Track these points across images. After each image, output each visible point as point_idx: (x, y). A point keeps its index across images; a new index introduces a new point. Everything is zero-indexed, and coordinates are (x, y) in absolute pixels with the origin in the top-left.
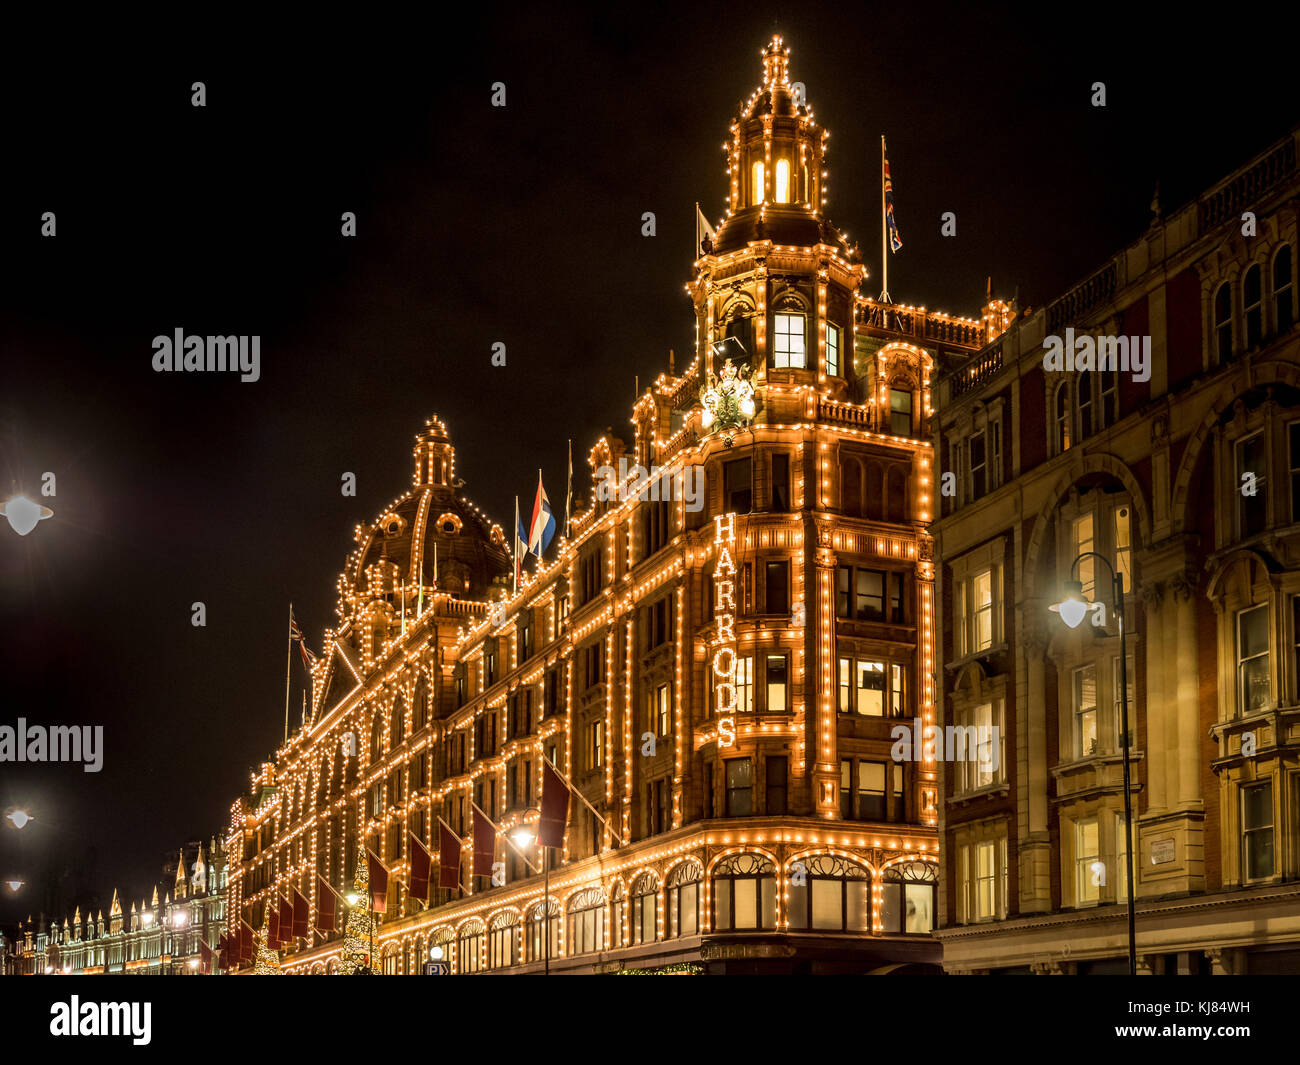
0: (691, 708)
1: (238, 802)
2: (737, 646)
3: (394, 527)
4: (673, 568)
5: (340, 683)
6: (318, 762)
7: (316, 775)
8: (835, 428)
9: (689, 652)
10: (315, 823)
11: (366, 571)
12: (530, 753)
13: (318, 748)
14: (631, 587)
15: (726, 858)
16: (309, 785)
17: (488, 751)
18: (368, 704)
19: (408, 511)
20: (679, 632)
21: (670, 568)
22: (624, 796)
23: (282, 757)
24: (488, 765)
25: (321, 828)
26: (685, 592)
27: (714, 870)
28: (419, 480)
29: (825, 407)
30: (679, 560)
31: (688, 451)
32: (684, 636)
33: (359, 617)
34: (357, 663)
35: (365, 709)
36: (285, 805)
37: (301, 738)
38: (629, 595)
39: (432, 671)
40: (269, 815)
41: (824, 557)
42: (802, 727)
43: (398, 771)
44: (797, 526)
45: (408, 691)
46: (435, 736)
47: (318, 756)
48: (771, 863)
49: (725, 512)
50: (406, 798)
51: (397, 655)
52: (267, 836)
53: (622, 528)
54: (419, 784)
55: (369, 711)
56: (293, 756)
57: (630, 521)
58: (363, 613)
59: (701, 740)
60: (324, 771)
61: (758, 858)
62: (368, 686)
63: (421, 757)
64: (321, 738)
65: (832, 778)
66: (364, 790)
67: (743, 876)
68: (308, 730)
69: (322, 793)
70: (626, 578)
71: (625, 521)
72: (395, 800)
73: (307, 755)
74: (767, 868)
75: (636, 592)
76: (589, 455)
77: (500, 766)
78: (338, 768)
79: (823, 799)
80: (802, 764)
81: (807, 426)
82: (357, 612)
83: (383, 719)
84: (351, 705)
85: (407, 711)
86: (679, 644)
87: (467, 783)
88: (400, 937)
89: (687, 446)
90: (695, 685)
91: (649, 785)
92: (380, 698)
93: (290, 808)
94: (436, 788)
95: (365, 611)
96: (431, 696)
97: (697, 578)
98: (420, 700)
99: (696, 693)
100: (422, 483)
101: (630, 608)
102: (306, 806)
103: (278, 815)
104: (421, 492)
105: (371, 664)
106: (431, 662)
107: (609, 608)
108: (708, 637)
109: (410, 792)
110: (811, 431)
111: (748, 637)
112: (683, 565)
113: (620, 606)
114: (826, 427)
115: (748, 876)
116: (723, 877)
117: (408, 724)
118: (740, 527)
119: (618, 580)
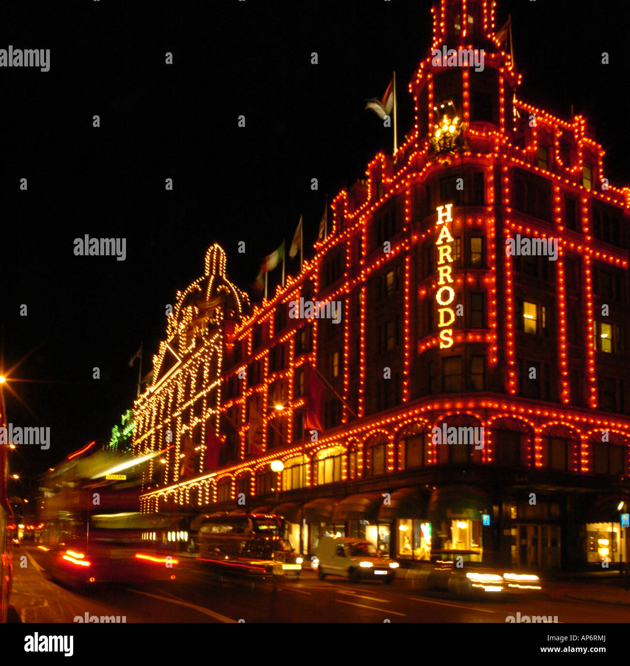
0: (416, 328)
1: (116, 427)
5: (169, 362)
6: (157, 403)
7: (155, 409)
9: (414, 294)
10: (154, 432)
12: (283, 379)
13: (157, 396)
15: (447, 418)
16: (151, 415)
17: (255, 383)
18: (183, 371)
20: (407, 283)
21: (398, 248)
23: (137, 404)
24: (254, 389)
25: (157, 433)
26: (411, 259)
30: (406, 242)
31: (414, 175)
32: (411, 285)
33: (180, 331)
35: (182, 373)
36: (138, 426)
37: (147, 393)
38: (364, 272)
39: (221, 347)
40: (131, 432)
42: (495, 336)
44: (490, 215)
45: (206, 360)
46: (222, 379)
47: (157, 400)
50: (204, 412)
52: (130, 439)
53: (356, 236)
54: (212, 404)
55: (185, 374)
56: (143, 402)
57: (364, 230)
60: (159, 407)
61: (469, 418)
62: (184, 362)
63: (214, 390)
64: (157, 392)
65: (514, 370)
66: (181, 413)
68: (151, 389)
69: (157, 417)
70: (362, 262)
71: (359, 232)
72: (198, 413)
73: (150, 401)
75: (369, 270)
76: (331, 204)
78: (166, 405)
79: (508, 382)
80: (495, 360)
82: (179, 329)
83: (192, 376)
84: (175, 371)
85: (205, 370)
86: (407, 290)
88: (199, 482)
89: (413, 172)
92: (190, 367)
94: (222, 406)
96: (220, 360)
98: (213, 363)
101: (365, 279)
102: (150, 423)
103: (135, 431)
105: (186, 352)
106: (221, 343)
107: (347, 284)
109: (207, 409)
110: (498, 159)
111: (459, 281)
112: (410, 243)
113: (355, 280)
117: (207, 376)
118: (454, 214)
119: (354, 266)
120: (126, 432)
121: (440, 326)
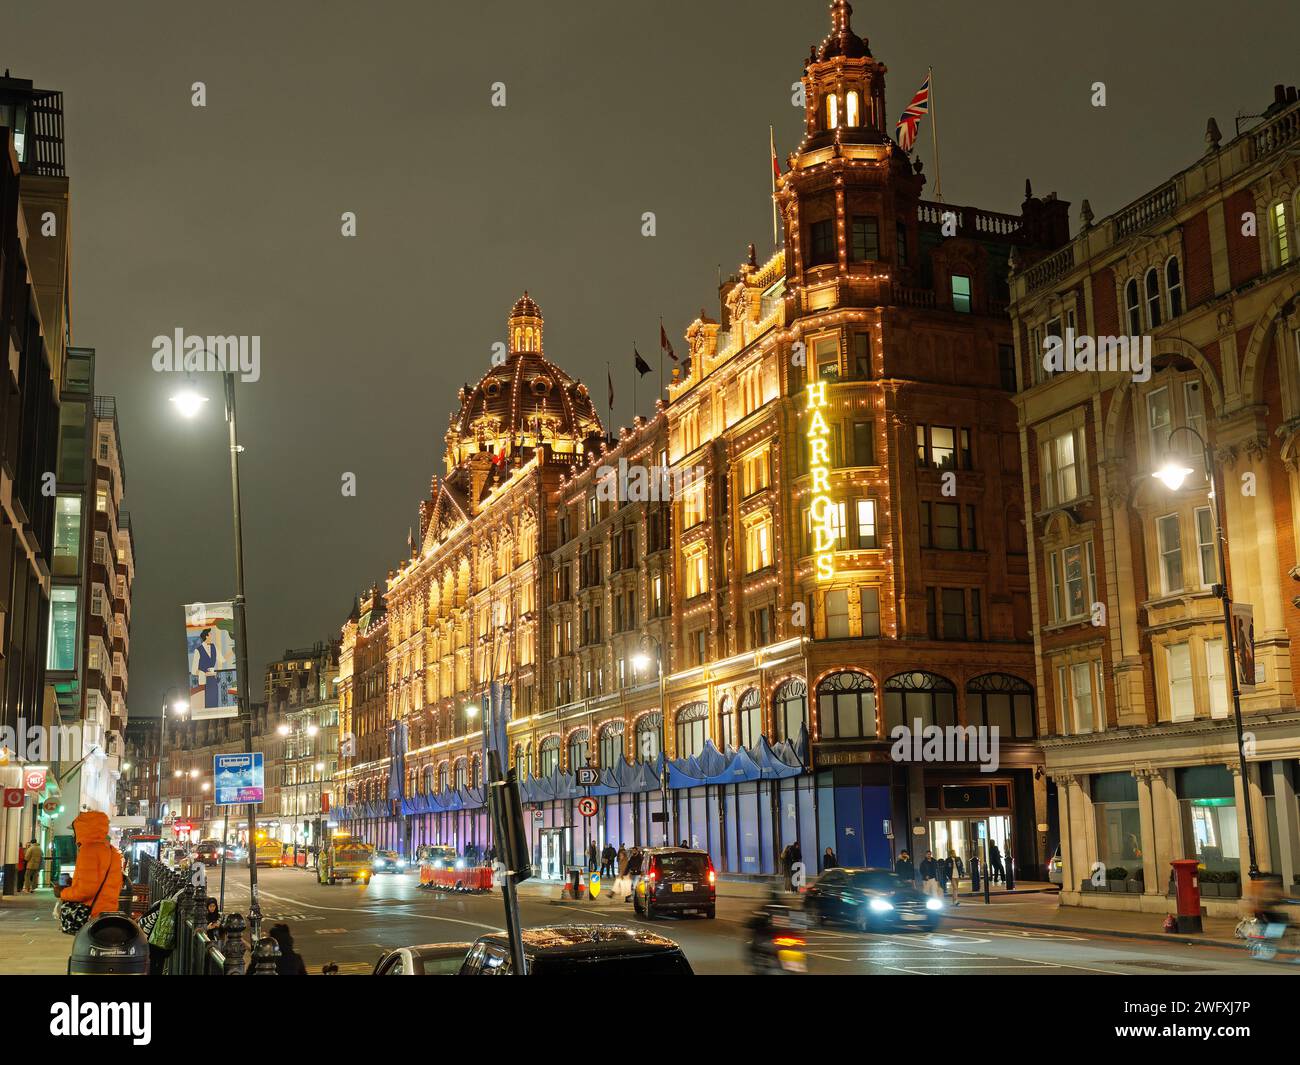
0: (791, 547)
9: (787, 498)
15: (830, 676)
20: (777, 482)
22: (729, 622)
27: (818, 687)
30: (775, 422)
32: (782, 486)
48: (871, 680)
49: (816, 382)
59: (801, 574)
61: (858, 676)
67: (844, 691)
74: (867, 684)
86: (777, 492)
90: (794, 527)
91: (752, 612)
99: (794, 534)
108: (805, 486)
115: (850, 691)
116: (827, 692)
118: (831, 391)
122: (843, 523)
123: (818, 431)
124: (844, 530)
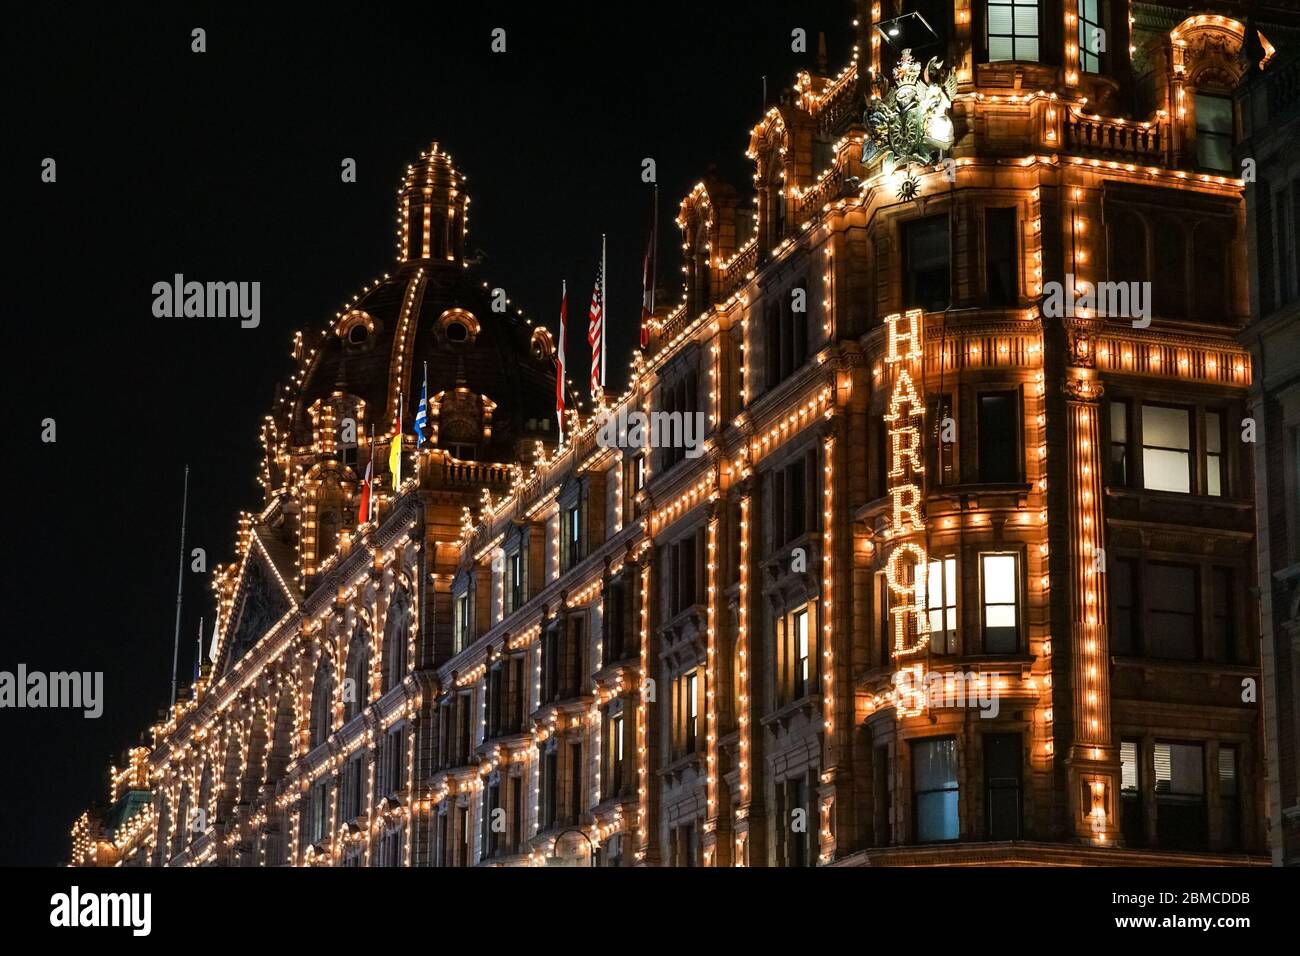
0: (850, 649)
1: (84, 817)
2: (927, 539)
3: (359, 331)
4: (818, 404)
5: (261, 605)
6: (222, 747)
7: (218, 769)
8: (1095, 163)
9: (845, 550)
10: (214, 856)
11: (310, 410)
12: (579, 730)
13: (222, 721)
14: (746, 438)
16: (205, 787)
17: (509, 725)
18: (307, 641)
19: (385, 306)
20: (828, 515)
21: (812, 405)
22: (738, 805)
23: (160, 738)
24: (508, 751)
26: (836, 447)
28: (405, 252)
29: (1078, 126)
30: (827, 392)
31: (840, 205)
32: (837, 524)
33: (294, 491)
34: (289, 571)
35: (302, 651)
36: (163, 823)
37: (193, 701)
38: (743, 451)
39: (415, 584)
40: (138, 842)
41: (1080, 382)
42: (1047, 681)
43: (357, 764)
44: (1031, 330)
45: (375, 620)
46: (420, 699)
47: (222, 734)
49: (902, 310)
50: (369, 810)
51: (358, 555)
53: (730, 336)
54: (392, 785)
55: (309, 655)
56: (179, 735)
57: (745, 324)
58: (301, 484)
59: (867, 706)
60: (232, 764)
62: (308, 612)
63: (396, 736)
64: (227, 703)
65: (1104, 773)
66: (298, 796)
68: (204, 689)
69: (226, 801)
70: (739, 422)
71: (737, 322)
73: (203, 733)
75: (756, 446)
76: (677, 211)
77: (529, 753)
78: (254, 758)
79: (1088, 810)
80: (1049, 748)
81: (1046, 160)
82: (292, 481)
83: (333, 668)
84: (278, 644)
85: (373, 655)
86: (828, 536)
87: (474, 784)
89: (838, 198)
90: (856, 608)
91: (779, 787)
92: (327, 633)
93: (173, 829)
94: (421, 792)
95: (307, 479)
96: (414, 628)
97: (857, 421)
98: (395, 635)
99: (857, 623)
100: (410, 256)
101: (746, 473)
103: (151, 840)
104: (408, 272)
105: (314, 572)
106: (415, 569)
107: (711, 475)
108: (878, 524)
109: (376, 801)
110: (1052, 168)
111: (948, 523)
112: (833, 400)
113: (729, 470)
114: (1079, 160)
117: (374, 678)
118: (929, 335)
119: (726, 424)
120: (124, 839)
121: (896, 654)
122: (951, 600)
123: (906, 407)
124: (952, 614)
